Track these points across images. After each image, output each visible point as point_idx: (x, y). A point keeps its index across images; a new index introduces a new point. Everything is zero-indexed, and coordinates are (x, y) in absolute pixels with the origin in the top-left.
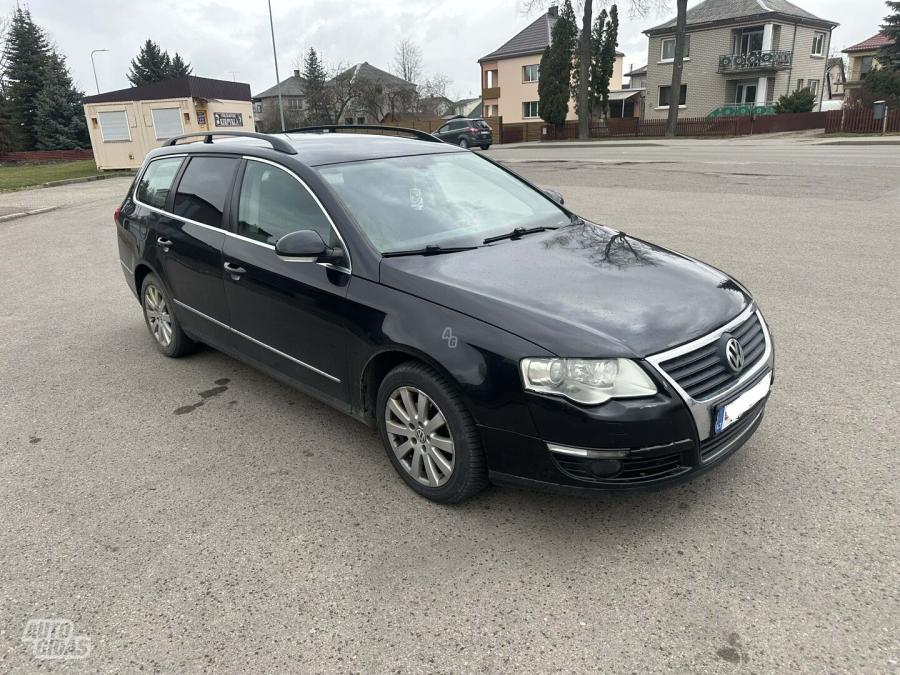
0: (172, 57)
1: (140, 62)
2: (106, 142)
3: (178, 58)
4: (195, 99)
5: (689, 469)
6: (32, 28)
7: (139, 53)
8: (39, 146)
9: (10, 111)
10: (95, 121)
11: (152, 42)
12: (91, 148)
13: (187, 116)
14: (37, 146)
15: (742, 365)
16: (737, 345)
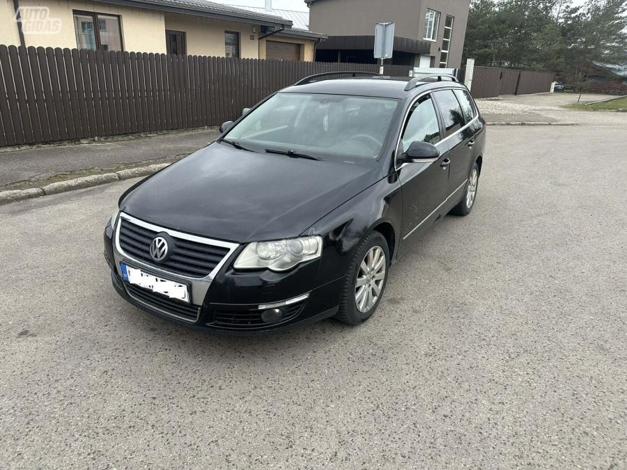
15: (159, 259)
16: (163, 244)
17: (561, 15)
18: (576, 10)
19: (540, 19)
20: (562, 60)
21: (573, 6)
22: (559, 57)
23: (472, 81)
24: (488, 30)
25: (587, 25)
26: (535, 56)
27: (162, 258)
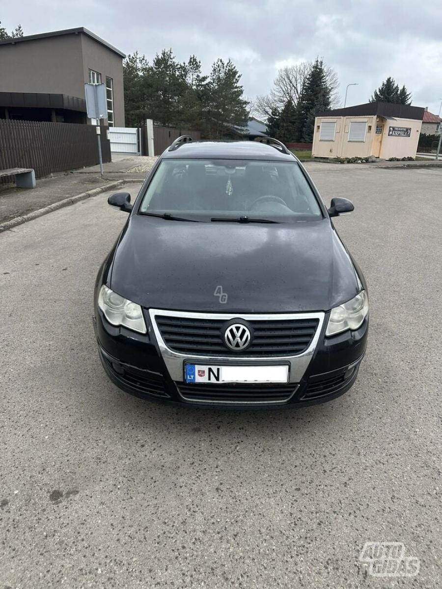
0: (401, 88)
1: (380, 92)
2: (321, 140)
3: (404, 89)
4: (378, 117)
5: (169, 397)
6: (321, 71)
7: (380, 86)
8: (302, 140)
9: (296, 119)
10: (319, 127)
11: (391, 79)
12: (312, 143)
13: (370, 127)
14: (301, 140)
15: (242, 347)
16: (244, 331)
17: (194, 83)
18: (204, 79)
19: (180, 85)
20: (204, 120)
21: (202, 75)
22: (201, 119)
23: (154, 139)
24: (139, 92)
25: (215, 92)
26: (183, 117)
27: (246, 345)
